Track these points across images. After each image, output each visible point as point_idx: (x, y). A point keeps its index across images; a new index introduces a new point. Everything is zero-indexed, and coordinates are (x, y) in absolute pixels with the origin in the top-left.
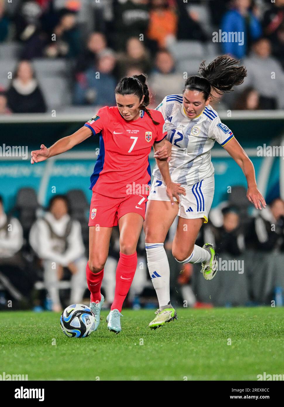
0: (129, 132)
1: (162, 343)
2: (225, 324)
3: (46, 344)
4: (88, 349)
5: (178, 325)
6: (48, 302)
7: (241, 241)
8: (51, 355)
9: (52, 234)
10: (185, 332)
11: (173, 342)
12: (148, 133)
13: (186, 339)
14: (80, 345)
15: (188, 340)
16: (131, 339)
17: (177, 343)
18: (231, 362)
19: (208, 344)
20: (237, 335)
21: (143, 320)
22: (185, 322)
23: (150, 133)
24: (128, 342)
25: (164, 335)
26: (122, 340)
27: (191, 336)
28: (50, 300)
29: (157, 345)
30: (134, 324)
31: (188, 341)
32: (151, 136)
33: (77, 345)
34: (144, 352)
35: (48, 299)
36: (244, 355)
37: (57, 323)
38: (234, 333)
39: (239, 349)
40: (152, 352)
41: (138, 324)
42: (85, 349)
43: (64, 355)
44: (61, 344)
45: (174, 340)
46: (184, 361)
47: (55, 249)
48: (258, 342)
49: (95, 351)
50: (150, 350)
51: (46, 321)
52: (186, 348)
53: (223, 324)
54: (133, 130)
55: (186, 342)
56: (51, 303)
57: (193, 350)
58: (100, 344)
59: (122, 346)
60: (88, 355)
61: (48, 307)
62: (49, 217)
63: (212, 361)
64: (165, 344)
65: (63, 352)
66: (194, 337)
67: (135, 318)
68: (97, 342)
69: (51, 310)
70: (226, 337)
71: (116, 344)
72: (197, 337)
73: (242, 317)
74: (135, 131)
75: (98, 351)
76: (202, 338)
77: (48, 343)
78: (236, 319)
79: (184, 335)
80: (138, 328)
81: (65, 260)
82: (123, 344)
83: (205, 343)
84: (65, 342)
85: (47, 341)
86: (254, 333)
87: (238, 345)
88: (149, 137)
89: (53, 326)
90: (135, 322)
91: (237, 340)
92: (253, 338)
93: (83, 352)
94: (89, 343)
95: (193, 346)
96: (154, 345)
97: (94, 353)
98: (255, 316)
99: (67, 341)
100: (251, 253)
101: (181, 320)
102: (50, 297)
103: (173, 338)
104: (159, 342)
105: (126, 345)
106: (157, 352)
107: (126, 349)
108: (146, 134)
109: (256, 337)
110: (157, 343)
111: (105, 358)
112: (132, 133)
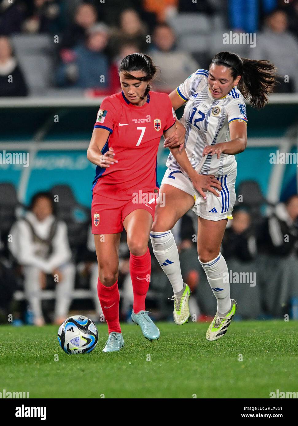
0: (136, 122)
1: (161, 362)
2: (234, 340)
3: (26, 363)
4: (75, 369)
5: (180, 342)
6: (30, 314)
7: (252, 245)
8: (32, 376)
9: (35, 237)
10: (188, 349)
11: (173, 360)
12: (156, 121)
13: (188, 357)
14: (67, 365)
15: (191, 358)
16: (125, 357)
17: (178, 362)
18: (241, 384)
19: (214, 363)
20: (248, 353)
21: (139, 336)
22: (187, 337)
23: (159, 121)
24: (121, 361)
25: (163, 353)
26: (114, 359)
27: (194, 354)
28: (32, 313)
29: (155, 364)
30: (128, 339)
31: (190, 360)
32: (160, 124)
33: (62, 364)
34: (140, 372)
35: (29, 311)
36: (255, 376)
37: (39, 339)
38: (244, 351)
39: (250, 369)
40: (149, 372)
41: (133, 340)
42: (72, 370)
43: (47, 375)
44: (45, 363)
45: (175, 359)
46: (186, 382)
47: (37, 253)
48: (272, 360)
49: (83, 371)
50: (146, 370)
51: (26, 336)
52: (188, 367)
53: (231, 340)
54: (139, 120)
55: (189, 361)
56: (33, 316)
57: (196, 370)
58: (89, 363)
59: (115, 365)
60: (75, 376)
61: (29, 319)
62: (31, 217)
63: (218, 383)
64: (164, 362)
65: (47, 372)
66: (198, 354)
67: (130, 333)
68: (86, 361)
69: (33, 324)
70: (235, 355)
71: (108, 363)
72: (202, 355)
73: (253, 333)
74: (142, 120)
75: (86, 371)
76: (207, 357)
77: (28, 362)
78: (246, 334)
79: (187, 353)
80: (133, 344)
81: (48, 266)
82: (115, 363)
83: (211, 362)
84: (48, 360)
85: (28, 359)
86: (267, 350)
87: (249, 364)
88: (158, 126)
89: (35, 343)
90: (130, 337)
91: (247, 359)
92: (266, 357)
93: (70, 372)
94: (77, 362)
95: (196, 365)
96: (152, 364)
97: (81, 374)
98: (269, 331)
99: (50, 360)
100: (263, 258)
101: (183, 336)
102: (31, 308)
103: (173, 356)
104: (157, 361)
105: (120, 364)
106: (155, 372)
107: (120, 369)
108: (155, 122)
109: (269, 355)
110: (155, 362)
111: (95, 380)
112: (139, 122)
